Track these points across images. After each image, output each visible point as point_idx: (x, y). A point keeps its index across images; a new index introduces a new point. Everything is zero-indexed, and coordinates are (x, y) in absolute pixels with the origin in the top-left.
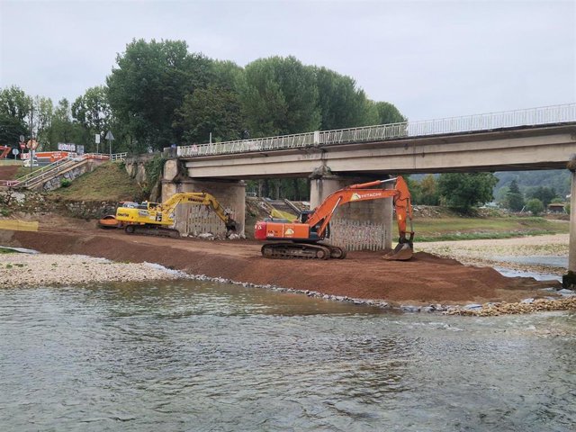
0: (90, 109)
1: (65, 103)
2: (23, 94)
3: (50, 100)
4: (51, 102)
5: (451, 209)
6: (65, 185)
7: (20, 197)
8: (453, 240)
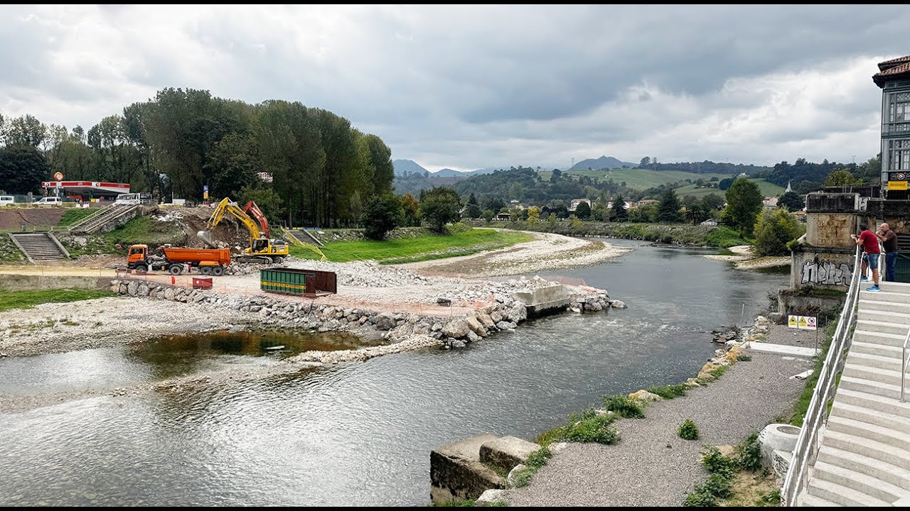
0: (105, 136)
1: (79, 130)
2: (38, 122)
3: (64, 128)
4: (66, 130)
5: (430, 229)
6: (120, 228)
7: (82, 241)
8: (434, 259)
